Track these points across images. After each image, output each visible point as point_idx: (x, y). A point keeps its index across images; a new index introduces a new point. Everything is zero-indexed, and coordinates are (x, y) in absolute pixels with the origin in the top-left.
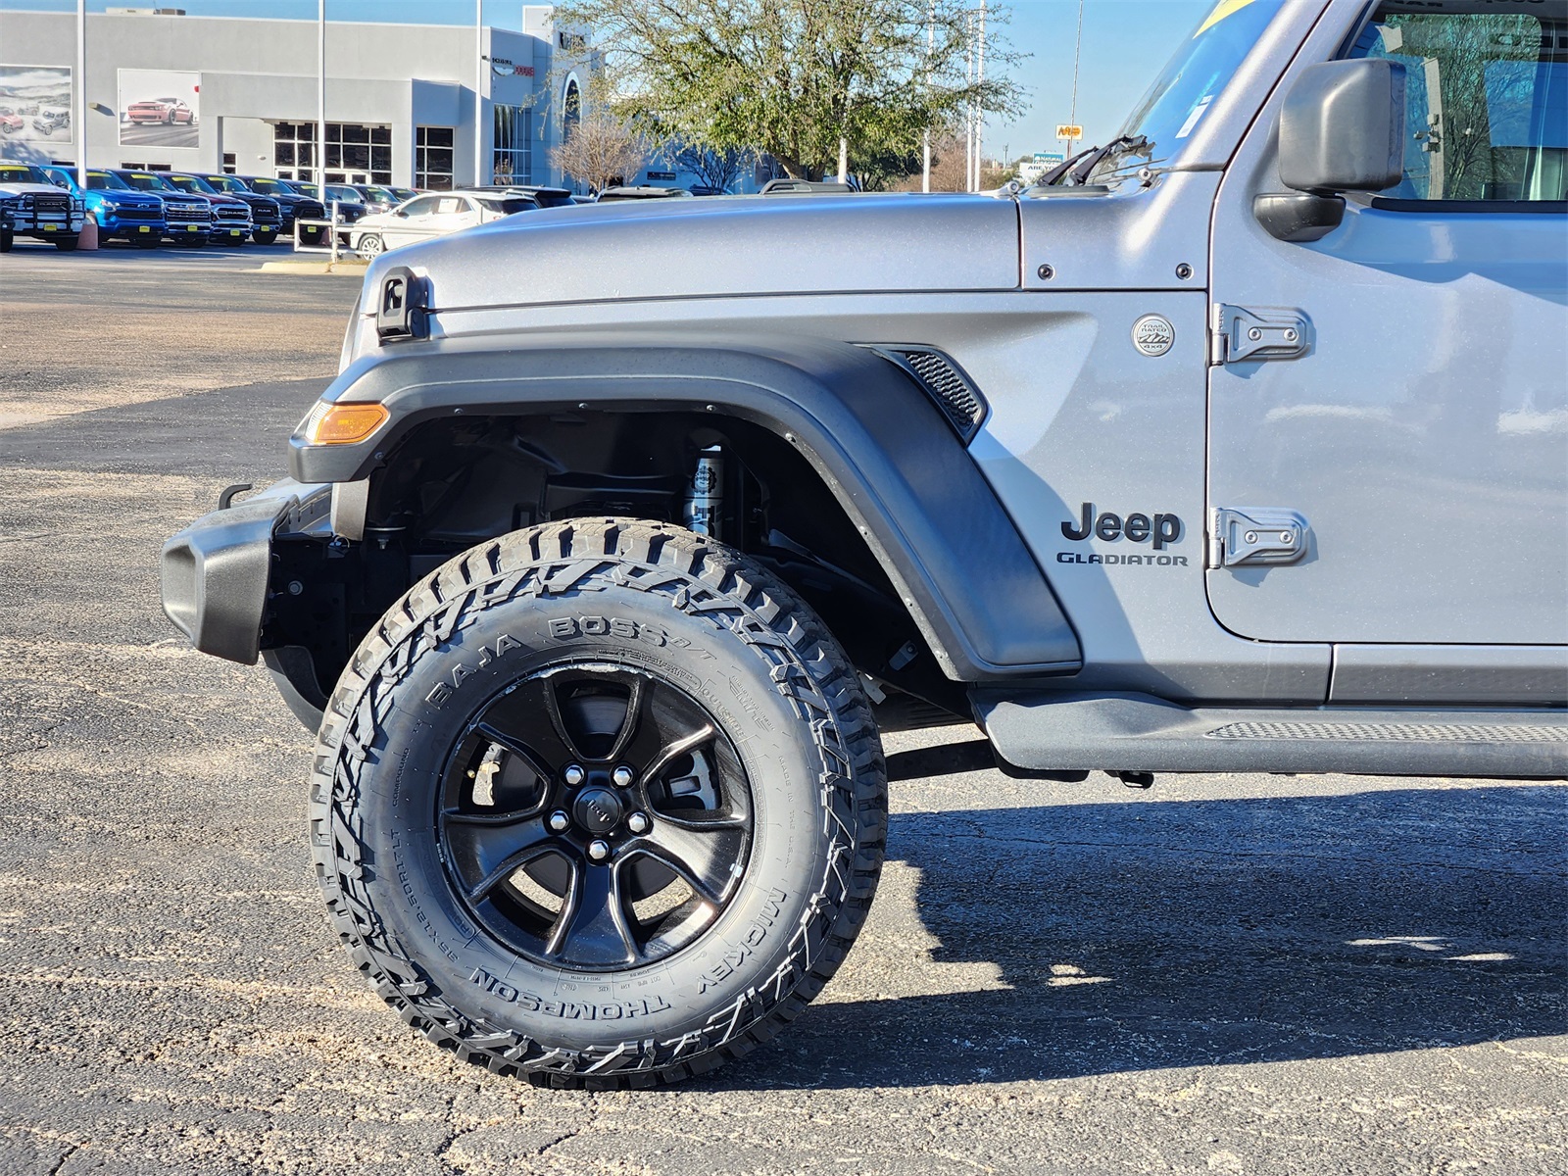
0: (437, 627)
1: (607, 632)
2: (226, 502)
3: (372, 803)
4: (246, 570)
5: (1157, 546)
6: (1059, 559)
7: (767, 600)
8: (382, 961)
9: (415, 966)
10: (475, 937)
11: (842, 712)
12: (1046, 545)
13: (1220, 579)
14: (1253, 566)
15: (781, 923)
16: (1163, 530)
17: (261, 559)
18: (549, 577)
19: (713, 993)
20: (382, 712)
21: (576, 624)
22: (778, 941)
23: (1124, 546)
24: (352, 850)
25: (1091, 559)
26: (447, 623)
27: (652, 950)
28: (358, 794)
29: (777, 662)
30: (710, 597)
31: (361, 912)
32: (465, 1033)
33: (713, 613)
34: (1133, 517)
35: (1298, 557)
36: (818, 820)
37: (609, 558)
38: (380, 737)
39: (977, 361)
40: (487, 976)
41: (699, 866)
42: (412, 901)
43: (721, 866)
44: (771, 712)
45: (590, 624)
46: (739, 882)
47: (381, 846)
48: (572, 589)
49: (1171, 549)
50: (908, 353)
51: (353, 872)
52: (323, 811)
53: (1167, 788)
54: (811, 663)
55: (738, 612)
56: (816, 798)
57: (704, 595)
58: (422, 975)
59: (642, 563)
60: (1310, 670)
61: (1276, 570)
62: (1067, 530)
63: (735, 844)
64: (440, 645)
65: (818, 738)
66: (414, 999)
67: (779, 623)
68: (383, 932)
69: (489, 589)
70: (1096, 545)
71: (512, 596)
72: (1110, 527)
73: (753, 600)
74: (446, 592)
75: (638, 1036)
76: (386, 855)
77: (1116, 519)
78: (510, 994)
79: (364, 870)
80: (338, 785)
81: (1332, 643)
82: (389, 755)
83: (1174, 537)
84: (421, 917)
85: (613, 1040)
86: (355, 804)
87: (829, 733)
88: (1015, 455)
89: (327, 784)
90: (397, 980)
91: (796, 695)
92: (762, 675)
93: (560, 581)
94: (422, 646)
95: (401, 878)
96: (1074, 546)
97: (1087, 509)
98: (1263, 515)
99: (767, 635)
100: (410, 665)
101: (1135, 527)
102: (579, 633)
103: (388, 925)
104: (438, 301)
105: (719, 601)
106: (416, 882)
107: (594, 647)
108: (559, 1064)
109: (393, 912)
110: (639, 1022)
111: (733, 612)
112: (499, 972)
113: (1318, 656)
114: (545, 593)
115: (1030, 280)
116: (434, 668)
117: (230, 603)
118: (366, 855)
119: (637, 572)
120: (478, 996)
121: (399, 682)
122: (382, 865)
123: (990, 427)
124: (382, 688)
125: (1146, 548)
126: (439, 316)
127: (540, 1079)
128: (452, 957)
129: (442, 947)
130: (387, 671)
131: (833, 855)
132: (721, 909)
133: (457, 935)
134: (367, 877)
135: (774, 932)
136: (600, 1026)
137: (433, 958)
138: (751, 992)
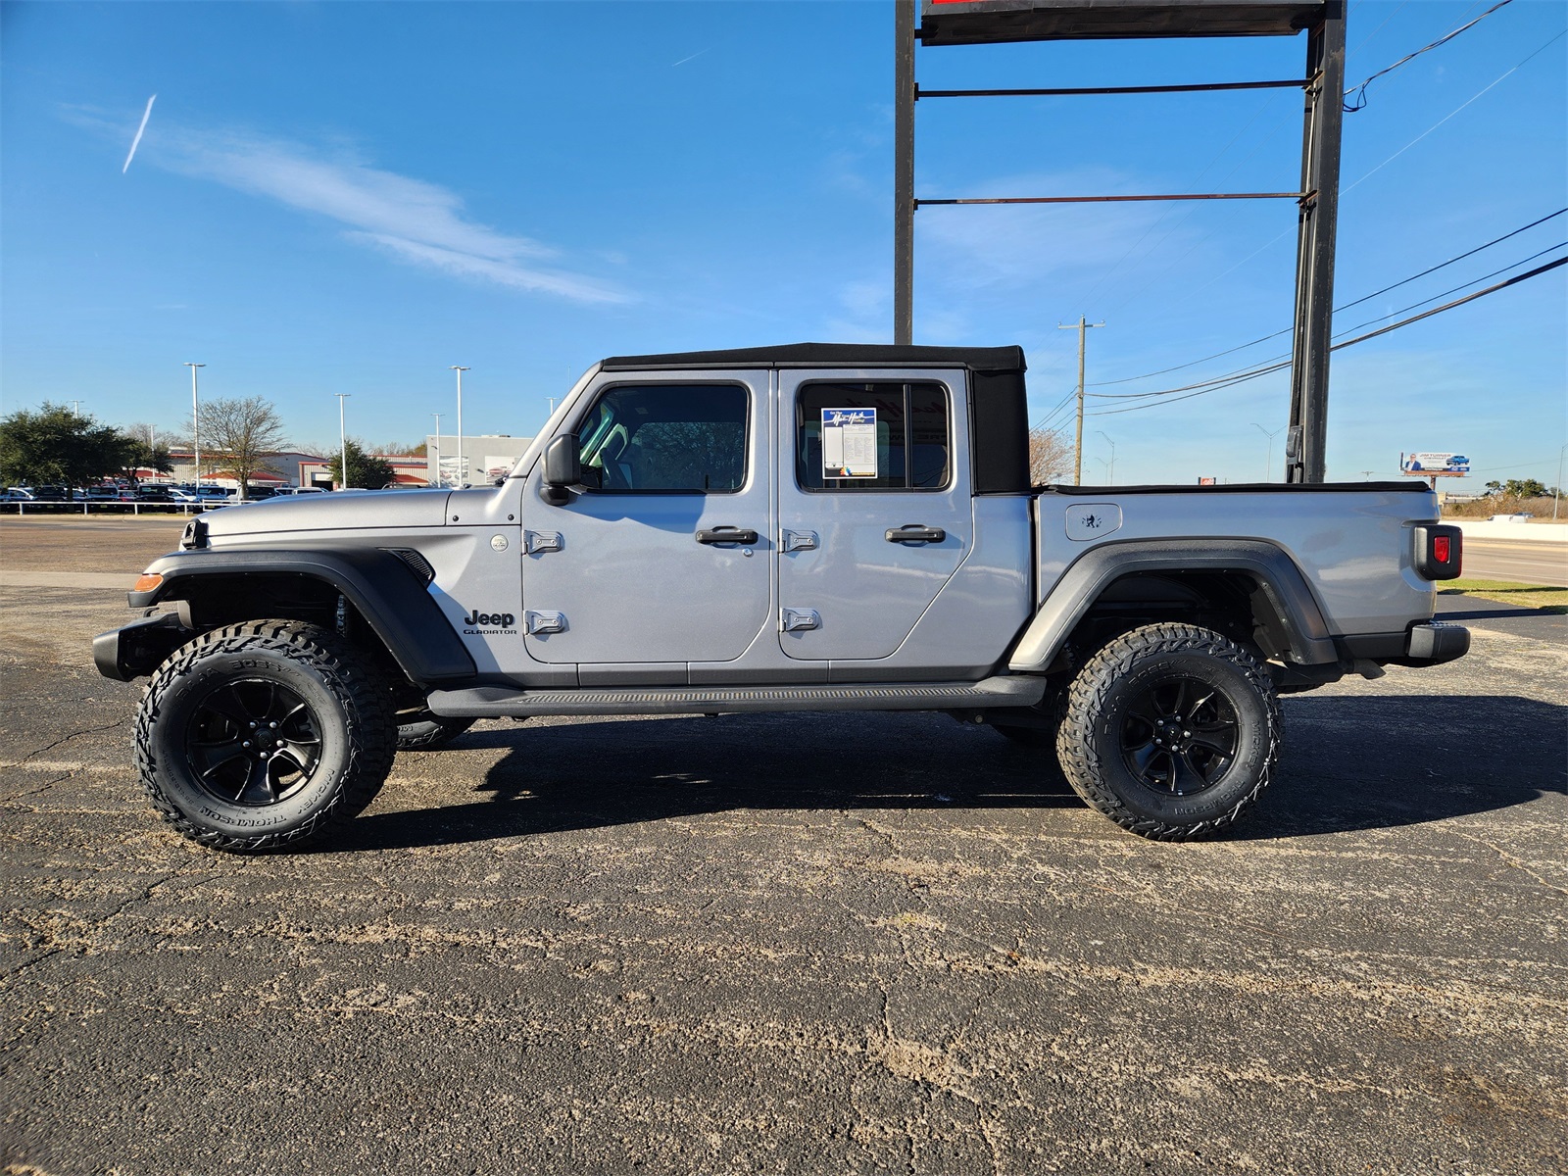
0: (180, 665)
1: (255, 666)
2: (148, 615)
3: (154, 739)
4: (110, 644)
5: (504, 627)
6: (465, 632)
7: (325, 652)
8: (161, 805)
9: (174, 807)
10: (203, 793)
11: (356, 697)
12: (459, 627)
13: (530, 638)
14: (542, 633)
15: (332, 783)
16: (506, 620)
17: (114, 639)
18: (229, 644)
19: (304, 813)
20: (157, 701)
21: (241, 663)
22: (331, 791)
23: (491, 627)
24: (146, 759)
25: (478, 632)
26: (185, 664)
27: (282, 796)
28: (148, 736)
29: (327, 676)
30: (299, 651)
31: (151, 784)
32: (198, 833)
33: (299, 658)
34: (494, 615)
35: (561, 629)
36: (346, 740)
37: (256, 636)
38: (156, 711)
39: (430, 554)
40: (207, 810)
41: (302, 761)
42: (173, 780)
43: (311, 762)
44: (326, 697)
45: (248, 663)
46: (317, 766)
47: (158, 757)
48: (238, 649)
49: (510, 628)
50: (402, 552)
51: (146, 768)
52: (134, 743)
53: (534, 722)
54: (343, 677)
55: (310, 657)
56: (345, 731)
57: (296, 650)
58: (177, 810)
59: (270, 638)
60: (570, 674)
61: (552, 635)
62: (467, 620)
63: (316, 752)
64: (181, 673)
65: (345, 706)
66: (176, 820)
67: (328, 661)
68: (161, 793)
69: (204, 649)
70: (480, 627)
71: (212, 652)
72: (485, 619)
73: (318, 652)
74: (187, 652)
75: (271, 832)
76: (161, 761)
77: (487, 616)
78: (217, 817)
79: (150, 767)
80: (139, 732)
81: (577, 664)
82: (160, 719)
83: (511, 622)
84: (177, 786)
85: (261, 834)
86: (147, 740)
87: (349, 704)
88: (445, 591)
89: (135, 731)
90: (168, 812)
91: (335, 689)
92: (321, 682)
93: (234, 645)
94: (174, 674)
95: (167, 769)
96: (470, 627)
97: (475, 612)
98: (545, 613)
99: (323, 666)
100: (169, 682)
101: (494, 619)
102: (243, 667)
103: (163, 789)
104: (210, 532)
105: (303, 652)
106: (175, 772)
107: (251, 673)
108: (239, 845)
109: (164, 784)
110: (272, 826)
111: (308, 657)
112: (213, 807)
113: (572, 668)
114: (226, 651)
115: (450, 522)
116: (179, 683)
117: (104, 657)
118: (152, 761)
119: (267, 641)
120: (203, 818)
121: (164, 689)
122: (158, 765)
123: (435, 581)
124: (158, 691)
125: (499, 627)
126: (210, 539)
127: (233, 851)
128: (191, 802)
129: (187, 798)
130: (159, 684)
131: (353, 754)
132: (309, 778)
133: (193, 793)
134: (152, 770)
135: (329, 787)
136: (255, 829)
137: (182, 802)
138: (320, 812)
